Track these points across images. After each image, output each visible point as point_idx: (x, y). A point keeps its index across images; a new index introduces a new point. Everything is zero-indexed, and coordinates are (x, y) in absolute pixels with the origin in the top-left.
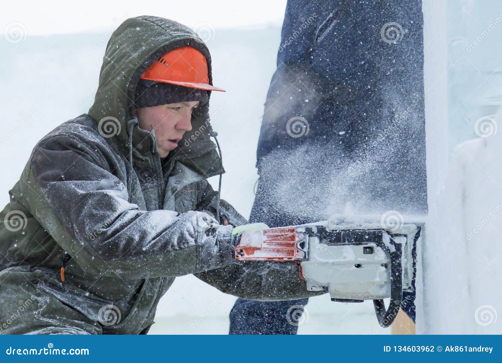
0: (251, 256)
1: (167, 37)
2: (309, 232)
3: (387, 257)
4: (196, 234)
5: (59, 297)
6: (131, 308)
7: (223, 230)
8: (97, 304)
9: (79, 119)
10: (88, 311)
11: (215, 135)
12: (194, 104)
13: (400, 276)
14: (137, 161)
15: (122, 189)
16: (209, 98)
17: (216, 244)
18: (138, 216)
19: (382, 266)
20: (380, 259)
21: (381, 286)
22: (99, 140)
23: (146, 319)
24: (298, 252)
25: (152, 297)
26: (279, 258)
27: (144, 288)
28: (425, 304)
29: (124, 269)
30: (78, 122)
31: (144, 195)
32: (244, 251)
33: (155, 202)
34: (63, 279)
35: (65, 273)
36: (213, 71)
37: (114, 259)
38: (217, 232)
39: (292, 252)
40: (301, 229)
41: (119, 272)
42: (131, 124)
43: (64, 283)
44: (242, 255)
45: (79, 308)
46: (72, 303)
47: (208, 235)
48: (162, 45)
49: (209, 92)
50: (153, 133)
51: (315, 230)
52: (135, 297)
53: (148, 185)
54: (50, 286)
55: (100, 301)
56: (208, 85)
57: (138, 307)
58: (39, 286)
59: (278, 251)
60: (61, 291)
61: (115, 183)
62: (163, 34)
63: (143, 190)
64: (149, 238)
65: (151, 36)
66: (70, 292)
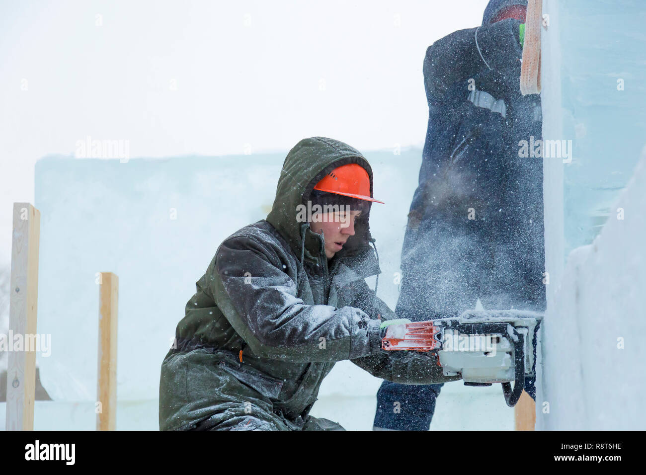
0: (396, 346)
1: (337, 155)
2: (445, 324)
3: (511, 345)
4: (351, 326)
5: (237, 376)
6: (299, 386)
7: (372, 323)
8: (270, 383)
9: (258, 224)
10: (262, 388)
11: (373, 241)
12: (357, 213)
13: (522, 362)
14: (306, 260)
15: (291, 285)
16: (370, 210)
17: (367, 336)
18: (302, 309)
19: (507, 353)
20: (505, 347)
21: (507, 371)
22: (274, 242)
23: (310, 396)
24: (435, 342)
25: (316, 377)
26: (420, 348)
27: (310, 370)
28: (544, 386)
29: (288, 354)
30: (257, 226)
31: (312, 291)
32: (390, 342)
33: (321, 298)
34: (241, 360)
35: (243, 355)
36: (374, 187)
37: (280, 346)
38: (368, 325)
39: (431, 342)
40: (438, 322)
41: (284, 356)
42: (304, 228)
43: (242, 364)
44: (388, 346)
45: (254, 386)
46: (248, 381)
47: (360, 328)
48: (333, 161)
49: (370, 203)
50: (323, 237)
51: (449, 324)
52: (301, 378)
53: (317, 282)
54: (230, 367)
55: (272, 380)
56: (370, 198)
57: (305, 385)
58: (220, 366)
59: (419, 342)
60: (240, 371)
61: (286, 280)
62: (333, 152)
63: (311, 286)
64: (311, 329)
65: (323, 153)
66: (246, 372)
